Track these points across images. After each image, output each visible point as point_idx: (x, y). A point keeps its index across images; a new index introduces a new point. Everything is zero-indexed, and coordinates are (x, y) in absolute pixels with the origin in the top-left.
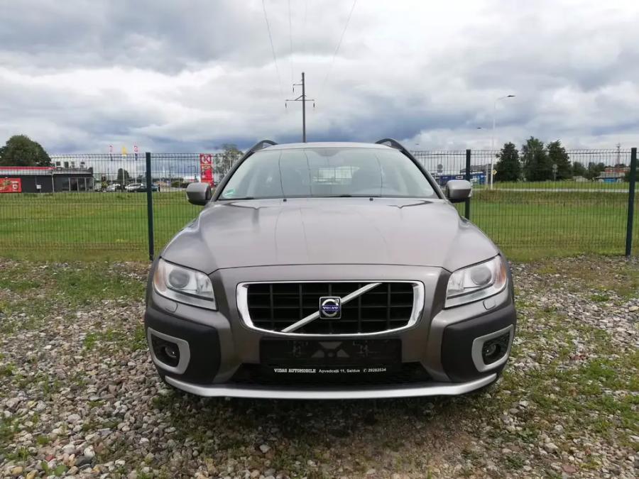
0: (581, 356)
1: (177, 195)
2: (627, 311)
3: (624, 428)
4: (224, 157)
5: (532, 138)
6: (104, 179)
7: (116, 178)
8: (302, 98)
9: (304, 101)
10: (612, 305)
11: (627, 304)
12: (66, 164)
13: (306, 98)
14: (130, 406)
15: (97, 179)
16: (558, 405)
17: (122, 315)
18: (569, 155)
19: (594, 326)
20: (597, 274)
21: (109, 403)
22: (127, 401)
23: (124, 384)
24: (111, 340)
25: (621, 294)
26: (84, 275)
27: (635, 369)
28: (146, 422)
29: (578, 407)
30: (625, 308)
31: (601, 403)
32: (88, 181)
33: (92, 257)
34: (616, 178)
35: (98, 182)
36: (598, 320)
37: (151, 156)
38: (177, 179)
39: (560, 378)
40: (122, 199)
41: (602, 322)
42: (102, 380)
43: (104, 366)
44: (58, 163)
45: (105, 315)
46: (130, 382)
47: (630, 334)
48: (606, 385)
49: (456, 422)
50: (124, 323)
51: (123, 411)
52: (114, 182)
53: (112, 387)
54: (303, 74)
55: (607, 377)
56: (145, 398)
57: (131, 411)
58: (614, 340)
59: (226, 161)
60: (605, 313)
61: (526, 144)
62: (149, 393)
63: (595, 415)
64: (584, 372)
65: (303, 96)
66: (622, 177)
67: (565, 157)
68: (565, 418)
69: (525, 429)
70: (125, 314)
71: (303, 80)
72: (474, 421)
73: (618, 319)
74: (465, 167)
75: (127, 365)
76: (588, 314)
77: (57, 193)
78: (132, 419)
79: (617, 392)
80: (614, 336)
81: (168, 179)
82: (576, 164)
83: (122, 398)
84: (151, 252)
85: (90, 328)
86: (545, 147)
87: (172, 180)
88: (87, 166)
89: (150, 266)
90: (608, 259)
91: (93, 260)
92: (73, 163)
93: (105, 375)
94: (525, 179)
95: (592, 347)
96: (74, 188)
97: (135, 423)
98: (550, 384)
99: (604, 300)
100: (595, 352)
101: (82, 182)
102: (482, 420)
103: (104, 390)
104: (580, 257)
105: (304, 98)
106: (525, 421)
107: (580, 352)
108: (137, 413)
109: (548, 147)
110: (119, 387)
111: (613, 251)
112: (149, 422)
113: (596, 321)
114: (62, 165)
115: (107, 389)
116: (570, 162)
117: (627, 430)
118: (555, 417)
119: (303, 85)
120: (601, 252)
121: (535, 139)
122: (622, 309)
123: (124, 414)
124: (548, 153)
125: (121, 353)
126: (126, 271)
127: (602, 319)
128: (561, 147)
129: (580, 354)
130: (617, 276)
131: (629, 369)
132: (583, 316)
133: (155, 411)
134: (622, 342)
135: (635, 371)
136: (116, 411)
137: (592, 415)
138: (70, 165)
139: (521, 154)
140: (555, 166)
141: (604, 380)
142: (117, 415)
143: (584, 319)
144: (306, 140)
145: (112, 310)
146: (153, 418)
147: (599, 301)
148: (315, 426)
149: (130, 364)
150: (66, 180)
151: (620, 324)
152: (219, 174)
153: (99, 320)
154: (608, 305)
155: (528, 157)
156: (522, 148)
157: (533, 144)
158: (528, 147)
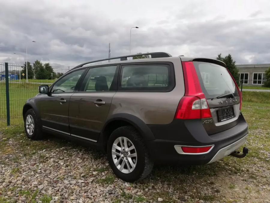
18: (53, 69)
74: (5, 70)
124: (44, 67)
128: (50, 65)
139: (33, 67)
155: (36, 68)
156: (33, 64)
157: (37, 63)
158: (36, 64)
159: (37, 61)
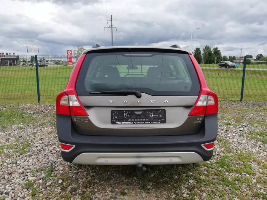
0: (217, 154)
1: (57, 68)
2: (238, 130)
3: (232, 194)
4: (78, 51)
5: (207, 45)
6: (24, 61)
7: (30, 60)
8: (111, 27)
9: (112, 28)
10: (233, 127)
11: (239, 127)
12: (7, 54)
13: (113, 27)
14: (13, 187)
15: (21, 60)
16: (205, 182)
17: (20, 134)
19: (224, 138)
20: (228, 110)
21: (3, 186)
22: (12, 185)
23: (13, 174)
24: (12, 149)
25: (237, 121)
26: (6, 111)
27: (239, 161)
28: (19, 197)
29: (214, 183)
30: (238, 129)
31: (223, 180)
32: (17, 61)
33: (12, 102)
34: (240, 63)
35: (22, 62)
36: (226, 135)
37: (38, 57)
38: (57, 61)
39: (208, 167)
40: (32, 70)
41: (228, 136)
42: (3, 172)
43: (5, 164)
44: (3, 54)
45: (12, 134)
46: (16, 173)
47: (239, 142)
48: (226, 171)
49: (161, 193)
50: (20, 139)
51: (9, 191)
52: (29, 62)
53: (6, 177)
54: (112, 16)
55: (227, 166)
56: (21, 182)
57: (13, 191)
58: (232, 146)
59: (79, 53)
60: (230, 131)
61: (204, 48)
62: (23, 179)
63: (220, 187)
64: (218, 163)
65: (112, 25)
66: (242, 62)
67: (220, 54)
68: (207, 189)
69: (190, 196)
70: (21, 133)
71: (112, 19)
72: (169, 192)
73: (234, 134)
75: (16, 163)
76: (222, 132)
77: (3, 67)
78: (13, 195)
79: (231, 174)
80: (232, 143)
81: (53, 61)
82: (224, 57)
83: (11, 183)
84: (39, 99)
85: (3, 142)
86: (212, 49)
87: (55, 61)
88: (16, 55)
89: (38, 106)
90: (233, 103)
91: (12, 103)
92: (10, 53)
93: (5, 169)
94: (204, 63)
95: (223, 149)
96: (11, 64)
97: (14, 197)
98: (203, 170)
99: (230, 124)
100: (224, 152)
101: (14, 62)
102: (172, 192)
103: (3, 178)
104: (222, 102)
105: (112, 27)
106: (190, 191)
107: (218, 152)
108: (16, 192)
109: (213, 50)
110: (10, 176)
111: (236, 99)
112: (21, 196)
113: (225, 136)
114: (5, 54)
115: (4, 178)
116: (221, 56)
117: (233, 195)
118: (203, 188)
119: (112, 21)
120: (231, 99)
121: (208, 46)
122: (237, 129)
123: (9, 192)
124: (213, 52)
125: (15, 156)
126: (27, 109)
127: (228, 134)
128: (218, 49)
129: (217, 153)
130: (236, 111)
131: (237, 161)
132: (220, 133)
133: (25, 190)
134: (235, 146)
135: (239, 162)
136: (6, 191)
137: (219, 187)
138: (8, 54)
139: (202, 52)
140: (216, 58)
141: (226, 167)
142: (6, 193)
143: (220, 135)
144: (113, 45)
145: (15, 131)
146: (23, 194)
147: (228, 125)
148: (98, 197)
149: (18, 162)
150: (7, 61)
151: (235, 137)
152: (75, 59)
153: (8, 137)
154: (231, 127)
155: (205, 54)
156: (203, 50)
157: (207, 48)
158: (205, 49)
159: (207, 46)
